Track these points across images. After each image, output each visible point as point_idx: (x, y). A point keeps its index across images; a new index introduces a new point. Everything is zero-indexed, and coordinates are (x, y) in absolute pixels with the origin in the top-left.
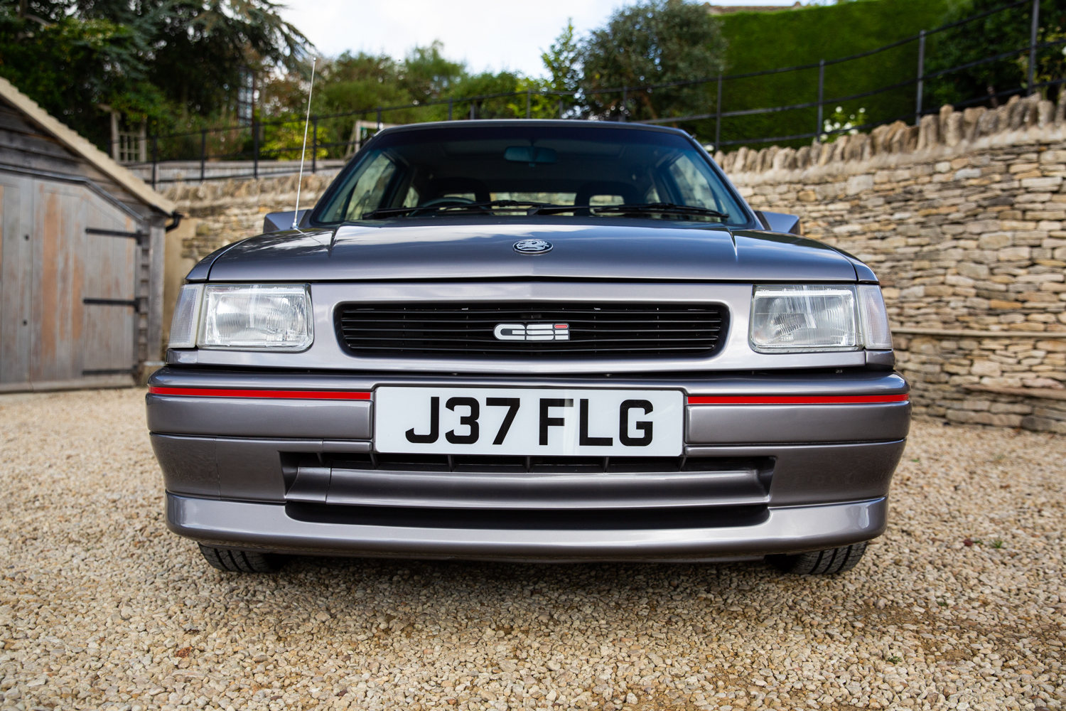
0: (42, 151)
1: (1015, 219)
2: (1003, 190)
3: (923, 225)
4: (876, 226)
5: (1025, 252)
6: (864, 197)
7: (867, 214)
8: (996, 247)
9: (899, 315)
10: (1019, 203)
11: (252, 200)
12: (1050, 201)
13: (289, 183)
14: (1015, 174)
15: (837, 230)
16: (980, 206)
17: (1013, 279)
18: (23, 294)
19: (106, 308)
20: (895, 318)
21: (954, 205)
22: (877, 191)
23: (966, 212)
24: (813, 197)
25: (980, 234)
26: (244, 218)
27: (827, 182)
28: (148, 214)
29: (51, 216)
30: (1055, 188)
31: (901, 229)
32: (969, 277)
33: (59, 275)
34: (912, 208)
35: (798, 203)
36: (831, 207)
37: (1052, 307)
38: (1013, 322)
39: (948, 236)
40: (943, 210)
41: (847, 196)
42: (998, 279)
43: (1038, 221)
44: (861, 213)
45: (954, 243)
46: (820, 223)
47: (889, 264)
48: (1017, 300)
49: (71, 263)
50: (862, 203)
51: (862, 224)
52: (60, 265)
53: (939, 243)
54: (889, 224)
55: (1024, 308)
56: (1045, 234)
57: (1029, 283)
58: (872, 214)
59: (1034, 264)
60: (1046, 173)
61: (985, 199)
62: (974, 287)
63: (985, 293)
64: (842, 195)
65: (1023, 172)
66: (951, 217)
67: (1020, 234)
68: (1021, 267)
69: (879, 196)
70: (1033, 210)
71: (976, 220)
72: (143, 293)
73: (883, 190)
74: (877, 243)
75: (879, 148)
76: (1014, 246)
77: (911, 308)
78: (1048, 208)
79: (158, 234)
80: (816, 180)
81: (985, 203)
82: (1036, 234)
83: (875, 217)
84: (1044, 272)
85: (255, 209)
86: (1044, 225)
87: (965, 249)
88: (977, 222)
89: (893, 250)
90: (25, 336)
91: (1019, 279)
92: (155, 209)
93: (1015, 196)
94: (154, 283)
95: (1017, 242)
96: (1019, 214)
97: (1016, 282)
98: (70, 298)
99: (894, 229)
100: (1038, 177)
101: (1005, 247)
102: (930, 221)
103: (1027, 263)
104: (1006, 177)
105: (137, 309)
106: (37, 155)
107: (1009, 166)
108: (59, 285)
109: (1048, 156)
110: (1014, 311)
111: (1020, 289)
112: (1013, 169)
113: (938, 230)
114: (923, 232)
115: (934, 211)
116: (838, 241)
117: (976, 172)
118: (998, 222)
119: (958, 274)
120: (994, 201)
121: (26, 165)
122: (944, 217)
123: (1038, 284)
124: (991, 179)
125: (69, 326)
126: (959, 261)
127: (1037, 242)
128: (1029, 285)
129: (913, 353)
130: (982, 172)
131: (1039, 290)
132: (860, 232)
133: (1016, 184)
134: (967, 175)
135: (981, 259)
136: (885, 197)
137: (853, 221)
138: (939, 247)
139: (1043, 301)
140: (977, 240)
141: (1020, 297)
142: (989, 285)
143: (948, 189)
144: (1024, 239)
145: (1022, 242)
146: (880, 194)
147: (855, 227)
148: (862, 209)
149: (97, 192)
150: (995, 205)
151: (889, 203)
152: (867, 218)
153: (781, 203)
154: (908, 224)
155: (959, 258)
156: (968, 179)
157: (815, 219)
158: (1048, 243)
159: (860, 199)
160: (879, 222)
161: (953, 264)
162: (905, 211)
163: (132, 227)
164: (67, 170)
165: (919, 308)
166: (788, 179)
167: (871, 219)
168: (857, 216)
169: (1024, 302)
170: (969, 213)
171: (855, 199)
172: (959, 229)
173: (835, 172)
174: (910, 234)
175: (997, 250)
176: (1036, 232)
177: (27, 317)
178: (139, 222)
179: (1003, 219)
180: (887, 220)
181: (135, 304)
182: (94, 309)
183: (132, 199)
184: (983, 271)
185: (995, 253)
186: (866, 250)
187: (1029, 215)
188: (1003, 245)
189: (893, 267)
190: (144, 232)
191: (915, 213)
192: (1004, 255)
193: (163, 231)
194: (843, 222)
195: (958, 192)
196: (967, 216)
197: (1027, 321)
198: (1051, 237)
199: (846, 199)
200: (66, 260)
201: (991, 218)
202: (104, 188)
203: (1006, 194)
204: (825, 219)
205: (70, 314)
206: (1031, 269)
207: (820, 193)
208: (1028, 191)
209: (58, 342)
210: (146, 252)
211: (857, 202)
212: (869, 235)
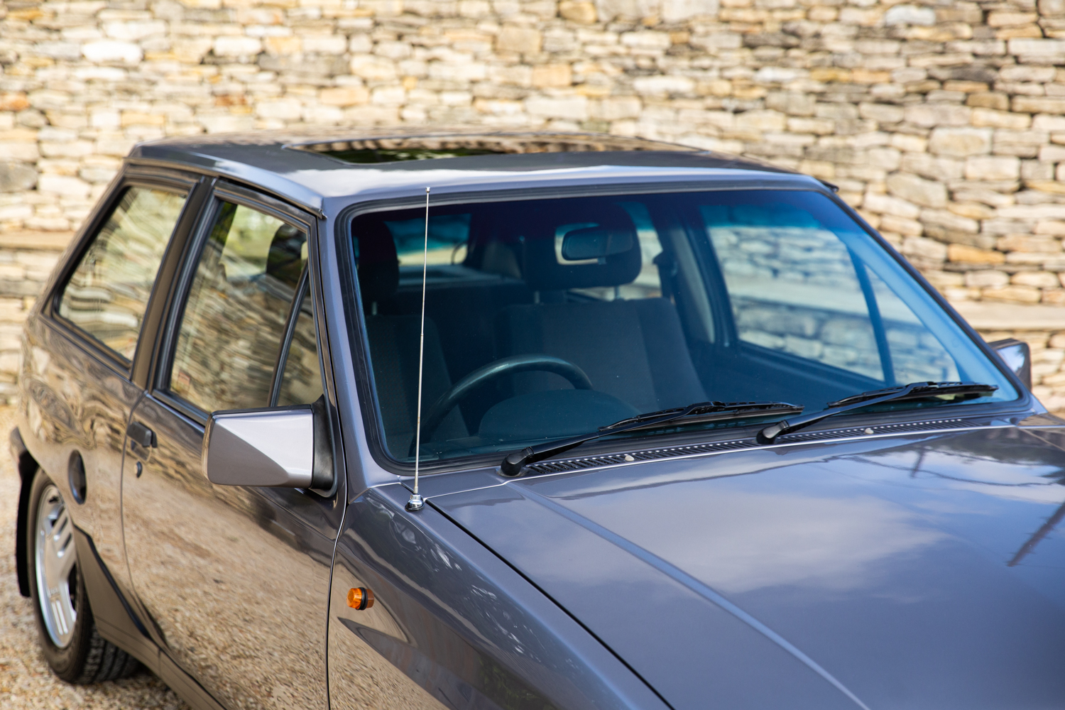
1: (995, 108)
2: (975, 55)
3: (821, 98)
4: (724, 87)
5: (1010, 168)
6: (700, 29)
7: (705, 62)
8: (961, 154)
9: (769, 256)
10: (1003, 81)
12: (1055, 81)
14: (998, 28)
15: (642, 84)
16: (931, 78)
17: (990, 213)
20: (762, 261)
21: (882, 70)
22: (727, 22)
23: (906, 85)
25: (932, 128)
31: (775, 98)
32: (909, 201)
34: (799, 64)
35: (558, 22)
36: (629, 38)
37: (1052, 261)
38: (988, 286)
39: (872, 125)
40: (862, 77)
41: (662, 22)
42: (962, 209)
43: (1033, 114)
44: (692, 58)
45: (883, 139)
46: (607, 66)
48: (995, 249)
50: (695, 40)
51: (696, 80)
53: (853, 135)
54: (752, 86)
55: (1007, 263)
56: (1044, 139)
57: (1016, 220)
58: (717, 63)
59: (1023, 188)
60: (1048, 33)
61: (942, 67)
62: (919, 220)
63: (940, 233)
64: (652, 19)
65: (1012, 27)
66: (877, 91)
67: (1003, 136)
68: (1001, 192)
69: (730, 32)
70: (1026, 95)
71: (925, 101)
73: (739, 22)
74: (725, 120)
76: (992, 154)
77: (793, 246)
78: (1048, 93)
81: (943, 74)
82: (1029, 137)
83: (721, 69)
84: (1042, 202)
86: (1043, 122)
87: (903, 152)
88: (926, 107)
89: (757, 136)
91: (999, 212)
93: (998, 68)
95: (998, 149)
96: (1003, 102)
97: (997, 218)
99: (763, 99)
100: (1035, 38)
101: (977, 156)
102: (836, 92)
103: (1014, 185)
104: (983, 31)
107: (986, 13)
110: (991, 267)
111: (1002, 230)
112: (994, 20)
113: (852, 111)
114: (821, 110)
115: (844, 75)
116: (644, 106)
117: (927, 16)
118: (967, 110)
119: (888, 193)
120: (959, 73)
122: (864, 90)
123: (1030, 224)
124: (954, 32)
126: (890, 173)
127: (1032, 152)
128: (1018, 226)
129: (827, 344)
130: (938, 16)
131: (1032, 233)
132: (691, 94)
133: (999, 48)
134: (909, 19)
135: (934, 173)
136: (744, 35)
137: (677, 72)
138: (851, 141)
139: (1038, 252)
140: (928, 137)
141: (1002, 244)
142: (946, 218)
143: (873, 38)
144: (1010, 144)
145: (1007, 150)
146: (734, 27)
147: (679, 83)
148: (695, 50)
150: (961, 79)
151: (751, 47)
152: (705, 69)
153: (522, 19)
154: (789, 91)
155: (893, 166)
156: (910, 26)
157: (595, 59)
158: (1048, 154)
159: (691, 31)
160: (730, 80)
161: (879, 176)
162: (784, 66)
165: (809, 249)
167: (714, 73)
168: (684, 63)
169: (1006, 252)
170: (912, 88)
171: (681, 30)
172: (893, 114)
174: (794, 110)
175: (964, 159)
176: (1030, 133)
179: (974, 107)
180: (746, 78)
184: (937, 194)
185: (960, 165)
186: (703, 130)
187: (1020, 103)
188: (973, 150)
191: (804, 74)
192: (975, 168)
194: (653, 71)
195: (892, 47)
196: (907, 94)
197: (1011, 284)
198: (1052, 143)
199: (661, 27)
201: (952, 102)
203: (980, 63)
204: (617, 60)
206: (1022, 196)
207: (606, 9)
208: (1017, 60)
211: (684, 36)
212: (710, 102)
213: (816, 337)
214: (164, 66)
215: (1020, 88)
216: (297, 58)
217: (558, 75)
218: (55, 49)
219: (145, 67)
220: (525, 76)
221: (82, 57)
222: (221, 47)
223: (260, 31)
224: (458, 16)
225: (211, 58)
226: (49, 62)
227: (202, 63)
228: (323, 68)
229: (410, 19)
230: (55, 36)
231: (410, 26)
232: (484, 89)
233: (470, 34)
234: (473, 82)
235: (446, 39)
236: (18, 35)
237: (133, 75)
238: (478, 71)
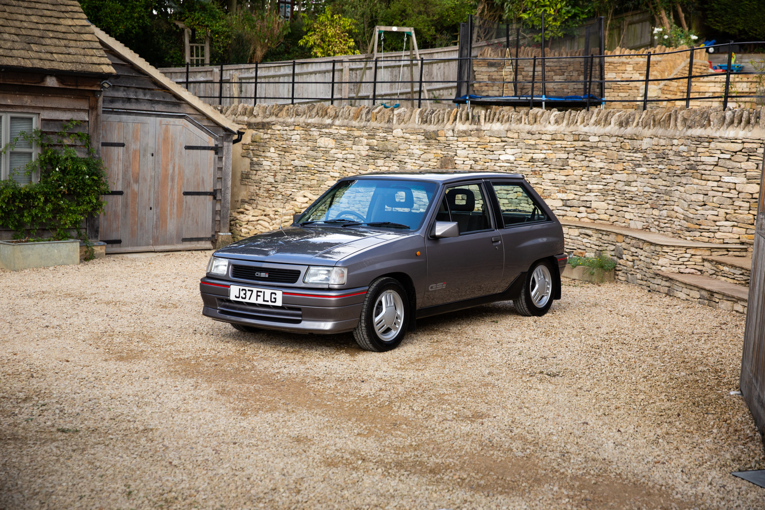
0: (162, 99)
1: (698, 178)
2: (695, 161)
3: (668, 174)
4: (652, 171)
5: (701, 197)
6: (648, 152)
7: (649, 163)
8: (691, 193)
10: (700, 169)
11: (290, 120)
12: (713, 170)
13: (315, 110)
14: (699, 153)
15: (637, 170)
16: (686, 168)
17: (696, 212)
18: (150, 190)
19: (196, 197)
21: (678, 165)
22: (653, 150)
24: (628, 148)
25: (685, 184)
26: (284, 132)
27: (634, 139)
28: (222, 133)
29: (165, 140)
30: (715, 163)
31: (661, 174)
32: (681, 208)
33: (170, 177)
34: (665, 163)
35: (621, 150)
36: (635, 155)
37: (713, 229)
38: (696, 236)
39: (676, 183)
40: (674, 168)
42: (691, 211)
43: (707, 180)
44: (647, 161)
45: (677, 188)
46: (630, 164)
47: (656, 195)
48: (697, 224)
49: (176, 169)
50: (647, 155)
51: (647, 168)
52: (171, 171)
53: (672, 186)
54: (657, 171)
55: (700, 229)
56: (709, 188)
57: (702, 215)
58: (651, 163)
61: (688, 165)
62: (683, 214)
63: (687, 218)
64: (640, 149)
65: (702, 152)
66: (677, 172)
67: (700, 187)
68: (699, 206)
69: (654, 153)
70: (705, 174)
72: (218, 187)
73: (655, 150)
74: (652, 181)
75: (657, 123)
76: (698, 193)
78: (711, 174)
79: (228, 146)
80: (629, 136)
81: (688, 167)
82: (706, 188)
84: (709, 209)
85: (292, 128)
86: (710, 183)
87: (681, 192)
88: (685, 177)
89: (658, 187)
90: (150, 217)
91: (698, 212)
92: (226, 130)
93: (698, 165)
94: (225, 180)
96: (699, 176)
97: (698, 214)
98: (175, 191)
99: (659, 174)
100: (708, 156)
101: (694, 194)
102: (670, 173)
103: (703, 203)
104: (696, 154)
105: (215, 198)
106: (158, 102)
107: (697, 148)
108: (170, 184)
109: (712, 145)
110: (696, 230)
111: (699, 218)
112: (699, 150)
113: (672, 178)
114: (668, 178)
115: (672, 167)
117: (686, 149)
118: (692, 179)
119: (678, 206)
120: (691, 167)
121: (153, 109)
122: (675, 172)
123: (706, 216)
124: (690, 154)
125: (175, 210)
126: (679, 199)
127: (706, 193)
130: (688, 149)
131: (707, 219)
132: (646, 173)
133: (699, 159)
134: (683, 149)
135: (686, 199)
136: (656, 154)
137: (644, 166)
138: (672, 188)
139: (708, 225)
140: (685, 187)
141: (698, 222)
142: (688, 214)
143: (677, 156)
144: (701, 190)
145: (700, 192)
147: (644, 170)
148: (647, 159)
149: (192, 122)
150: (691, 169)
151: (657, 158)
152: (649, 165)
153: (612, 148)
154: (663, 172)
155: (679, 196)
156: (683, 151)
157: (628, 161)
158: (711, 193)
160: (653, 168)
161: (676, 200)
162: (663, 164)
163: (212, 142)
164: (175, 109)
166: (616, 134)
167: (651, 166)
168: (645, 163)
169: (700, 225)
170: (683, 171)
171: (645, 152)
172: (679, 180)
173: (638, 134)
174: (663, 178)
177: (152, 205)
178: (216, 139)
179: (694, 178)
180: (656, 168)
181: (214, 194)
182: (189, 197)
183: (212, 125)
184: (686, 206)
185: (691, 196)
187: (704, 177)
188: (693, 192)
189: (658, 197)
190: (220, 146)
191: (666, 167)
192: (694, 197)
193: (231, 144)
194: (639, 166)
195: (679, 158)
196: (682, 173)
197: (701, 235)
198: (712, 190)
199: (641, 151)
200: (174, 168)
201: (689, 176)
202: (196, 119)
203: (695, 163)
204: (633, 162)
205: (175, 202)
206: (704, 207)
207: (631, 145)
208: (703, 163)
209: (168, 220)
210: (220, 159)
211: (645, 154)
212: (649, 176)
213: (642, 249)
214: (520, 162)
215: (703, 172)
216: (554, 160)
217: (620, 167)
218: (491, 157)
219: (515, 162)
220: (613, 167)
221: (499, 159)
222: (535, 156)
223: (545, 152)
224: (597, 147)
225: (532, 160)
226: (490, 161)
227: (529, 161)
228: (561, 164)
229: (584, 148)
230: (491, 153)
231: (584, 150)
232: (603, 171)
233: (600, 153)
234: (601, 168)
235: (593, 155)
236: (480, 152)
237: (512, 165)
238: (601, 165)
